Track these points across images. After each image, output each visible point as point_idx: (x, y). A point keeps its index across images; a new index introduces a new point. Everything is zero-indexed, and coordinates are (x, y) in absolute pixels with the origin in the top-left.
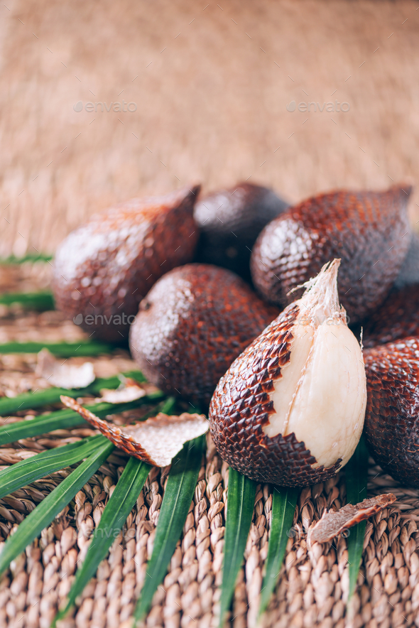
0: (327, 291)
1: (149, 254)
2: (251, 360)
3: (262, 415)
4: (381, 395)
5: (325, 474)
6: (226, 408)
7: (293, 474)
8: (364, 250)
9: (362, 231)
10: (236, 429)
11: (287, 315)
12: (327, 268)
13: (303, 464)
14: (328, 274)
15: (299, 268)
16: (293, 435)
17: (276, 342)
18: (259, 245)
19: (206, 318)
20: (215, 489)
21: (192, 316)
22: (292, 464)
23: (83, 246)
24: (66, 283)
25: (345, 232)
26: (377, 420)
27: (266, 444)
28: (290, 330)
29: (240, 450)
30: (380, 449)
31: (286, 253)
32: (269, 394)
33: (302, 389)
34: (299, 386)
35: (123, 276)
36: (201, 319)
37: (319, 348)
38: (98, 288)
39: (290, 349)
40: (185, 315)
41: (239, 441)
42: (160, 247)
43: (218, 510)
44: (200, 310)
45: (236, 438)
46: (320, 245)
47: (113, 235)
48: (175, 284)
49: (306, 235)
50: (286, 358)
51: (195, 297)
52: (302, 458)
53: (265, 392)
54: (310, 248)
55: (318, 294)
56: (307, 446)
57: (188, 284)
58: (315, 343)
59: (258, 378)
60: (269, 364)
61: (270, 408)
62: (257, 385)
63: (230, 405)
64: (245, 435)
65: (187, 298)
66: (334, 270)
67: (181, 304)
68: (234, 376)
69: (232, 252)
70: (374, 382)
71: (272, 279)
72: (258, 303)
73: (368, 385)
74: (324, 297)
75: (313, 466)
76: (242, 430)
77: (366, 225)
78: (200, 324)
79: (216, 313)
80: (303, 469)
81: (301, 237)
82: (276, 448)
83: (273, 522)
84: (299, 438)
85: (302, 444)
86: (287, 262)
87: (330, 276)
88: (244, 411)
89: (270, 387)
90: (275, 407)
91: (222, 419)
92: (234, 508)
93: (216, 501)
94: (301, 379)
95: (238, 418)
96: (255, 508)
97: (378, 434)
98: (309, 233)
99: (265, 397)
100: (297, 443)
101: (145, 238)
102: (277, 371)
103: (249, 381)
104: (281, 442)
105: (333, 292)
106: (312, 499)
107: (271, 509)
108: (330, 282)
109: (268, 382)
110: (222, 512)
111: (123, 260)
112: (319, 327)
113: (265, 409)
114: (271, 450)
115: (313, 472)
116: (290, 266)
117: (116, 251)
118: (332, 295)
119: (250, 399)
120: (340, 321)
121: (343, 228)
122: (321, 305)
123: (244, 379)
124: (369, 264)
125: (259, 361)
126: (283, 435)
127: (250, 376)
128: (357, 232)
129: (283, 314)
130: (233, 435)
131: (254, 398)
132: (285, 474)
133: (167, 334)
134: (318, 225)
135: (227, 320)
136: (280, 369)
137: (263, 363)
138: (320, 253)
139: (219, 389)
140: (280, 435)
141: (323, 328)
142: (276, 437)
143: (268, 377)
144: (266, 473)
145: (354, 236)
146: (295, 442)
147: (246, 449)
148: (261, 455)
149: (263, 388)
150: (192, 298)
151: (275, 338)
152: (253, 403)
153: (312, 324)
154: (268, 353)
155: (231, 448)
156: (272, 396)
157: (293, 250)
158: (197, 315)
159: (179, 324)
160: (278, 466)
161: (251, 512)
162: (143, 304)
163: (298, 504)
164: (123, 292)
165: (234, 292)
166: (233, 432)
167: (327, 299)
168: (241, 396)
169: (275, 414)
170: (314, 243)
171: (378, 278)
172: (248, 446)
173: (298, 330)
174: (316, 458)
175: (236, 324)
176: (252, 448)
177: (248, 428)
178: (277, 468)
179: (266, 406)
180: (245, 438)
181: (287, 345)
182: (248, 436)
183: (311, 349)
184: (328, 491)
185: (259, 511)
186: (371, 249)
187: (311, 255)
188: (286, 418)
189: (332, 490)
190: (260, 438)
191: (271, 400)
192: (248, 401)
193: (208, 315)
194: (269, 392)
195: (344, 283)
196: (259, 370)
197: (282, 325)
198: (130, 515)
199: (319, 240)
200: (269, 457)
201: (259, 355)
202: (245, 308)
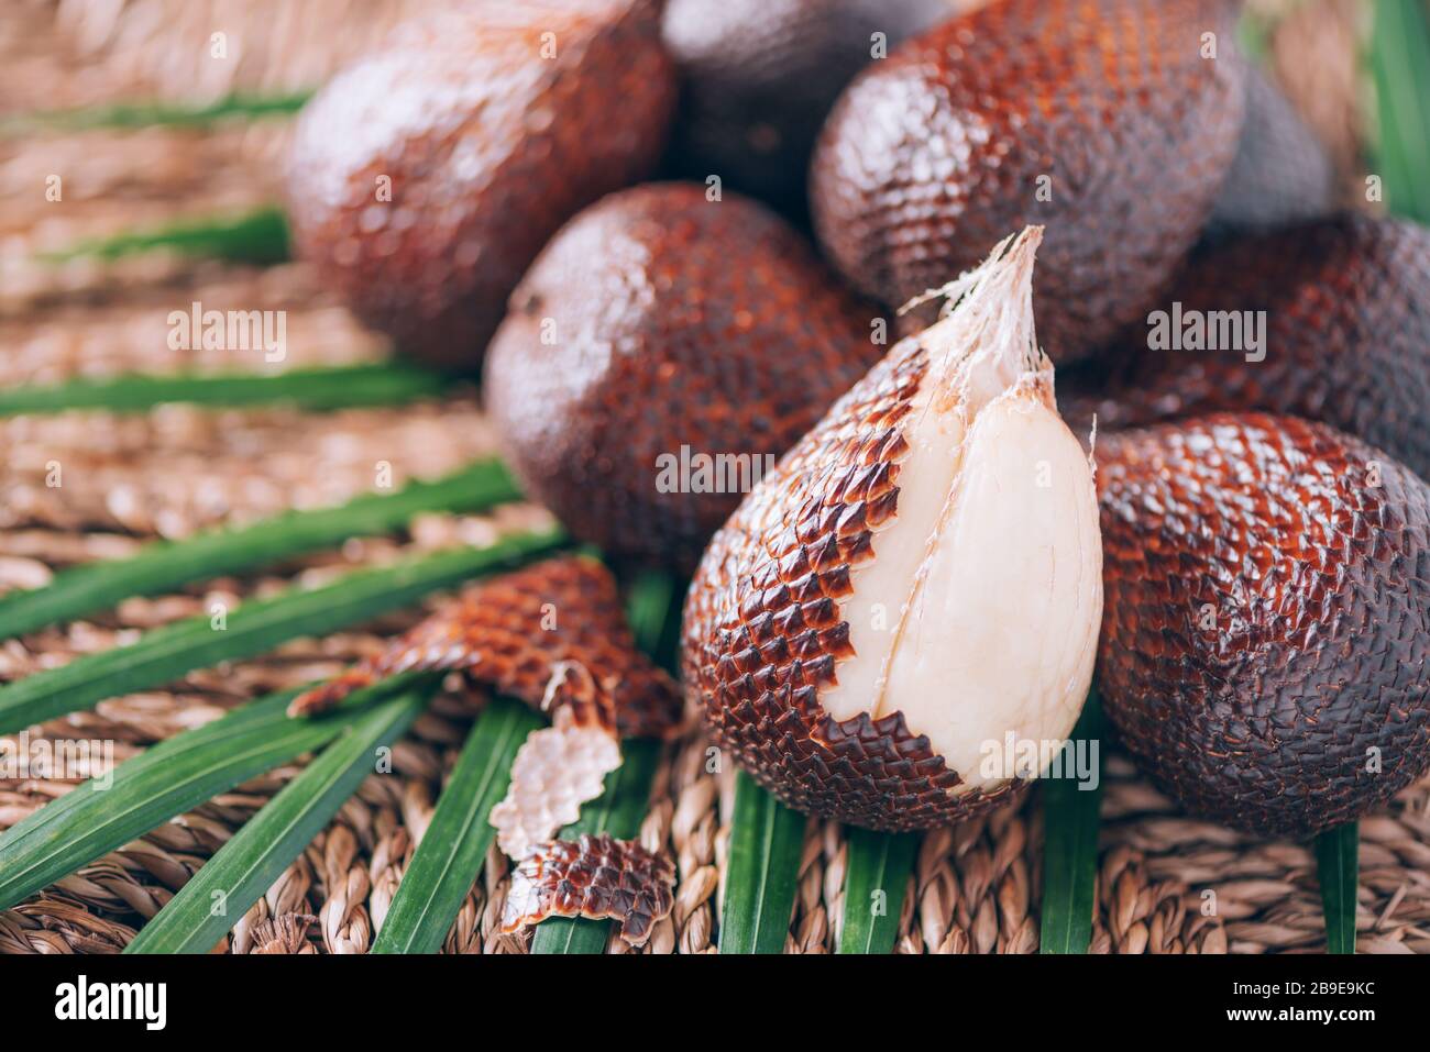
0: (1005, 312)
1: (541, 153)
2: (795, 501)
3: (819, 659)
4: (1141, 593)
5: (985, 805)
6: (725, 632)
7: (899, 811)
8: (1110, 174)
9: (1108, 117)
10: (749, 690)
11: (896, 375)
12: (1006, 251)
13: (926, 787)
14: (1009, 267)
15: (934, 222)
16: (898, 716)
17: (862, 457)
18: (831, 141)
19: (684, 354)
20: (696, 829)
21: (647, 347)
22: (895, 789)
23: (368, 117)
24: (321, 217)
25: (1060, 121)
26: (1129, 663)
27: (825, 737)
28: (901, 424)
29: (760, 743)
30: (1134, 738)
31: (903, 176)
32: (838, 601)
33: (925, 591)
34: (919, 584)
35: (472, 206)
36: (670, 356)
37: (977, 479)
38: (406, 235)
39: (897, 480)
40: (628, 345)
41: (756, 721)
42: (569, 134)
43: (699, 897)
44: (667, 331)
45: (748, 715)
46: (994, 161)
47: (447, 97)
48: (606, 248)
49: (956, 130)
50: (887, 505)
51: (659, 294)
52: (921, 774)
53: (827, 596)
54: (965, 168)
55: (981, 319)
56: (938, 745)
57: (640, 252)
58: (967, 465)
59: (811, 558)
60: (841, 521)
61: (840, 642)
62: (806, 577)
63: (735, 624)
64: (773, 708)
65: (634, 295)
66: (1024, 257)
67: (618, 311)
68: (749, 540)
69: (765, 138)
70: (1124, 555)
71: (865, 240)
72: (828, 303)
73: (1110, 563)
74: (996, 328)
75: (950, 792)
76: (764, 696)
77: (1120, 95)
78: (668, 371)
79: (711, 339)
80: (925, 800)
81: (944, 133)
82: (852, 747)
83: (844, 933)
84: (914, 725)
85: (923, 743)
86: (905, 203)
87: (1014, 272)
88: (770, 644)
89: (841, 583)
90: (854, 638)
91: (715, 660)
92: (744, 893)
93: (698, 864)
94: (925, 565)
95: (754, 663)
96: (800, 884)
97: (1130, 701)
98: (965, 124)
99: (827, 613)
100: (909, 737)
101: (531, 107)
102: (861, 540)
103: (789, 562)
104: (865, 734)
105: (1022, 315)
106: (951, 858)
107: (842, 889)
108: (1014, 288)
109: (835, 568)
110: (711, 901)
111: (470, 166)
112: (979, 418)
113: (827, 644)
114: (840, 752)
115: (953, 804)
116: (911, 213)
117: (452, 141)
118: (1019, 325)
119: (788, 612)
120: (1036, 402)
121: (1057, 111)
122: (989, 350)
123: (773, 554)
124: (1124, 209)
125: (814, 510)
126: (872, 717)
127: (789, 549)
128: (1095, 121)
129: (884, 367)
130: (740, 706)
131: (799, 613)
132: (877, 809)
133: (579, 396)
134: (990, 102)
135: (740, 359)
136: (868, 534)
137: (826, 513)
138: (993, 185)
139: (710, 565)
140: (864, 715)
141: (987, 419)
142: (854, 721)
143: (837, 555)
144: (827, 804)
145: (1086, 132)
146: (901, 733)
147: (774, 743)
148: (813, 764)
149: (823, 586)
150: (648, 297)
151: (858, 447)
152: (797, 623)
153: (959, 409)
154: (839, 490)
155: (736, 735)
156: (846, 607)
157: (921, 171)
158: (659, 345)
159: (612, 369)
160: (858, 792)
161: (788, 901)
162: (520, 299)
163: (915, 872)
164: (470, 253)
165: (762, 274)
166: (740, 697)
167: (1004, 337)
168: (766, 601)
169: (851, 658)
170: (977, 153)
171: (1147, 246)
172: (779, 737)
173: (921, 424)
174: (961, 774)
175: (765, 369)
176: (789, 745)
177: (780, 692)
178: (857, 797)
179: (829, 635)
180: (774, 716)
181: (890, 469)
182: (780, 713)
183: (955, 481)
184: (996, 830)
185: (811, 895)
186: (1130, 168)
187: (966, 189)
188: (882, 669)
189: (1005, 830)
190: (812, 721)
191: (842, 618)
192: (781, 620)
193: (690, 344)
194: (839, 596)
195: (1054, 263)
196: (813, 535)
197: (880, 407)
198: (468, 910)
199: (990, 148)
200: (834, 769)
201: (817, 492)
202: (790, 323)
